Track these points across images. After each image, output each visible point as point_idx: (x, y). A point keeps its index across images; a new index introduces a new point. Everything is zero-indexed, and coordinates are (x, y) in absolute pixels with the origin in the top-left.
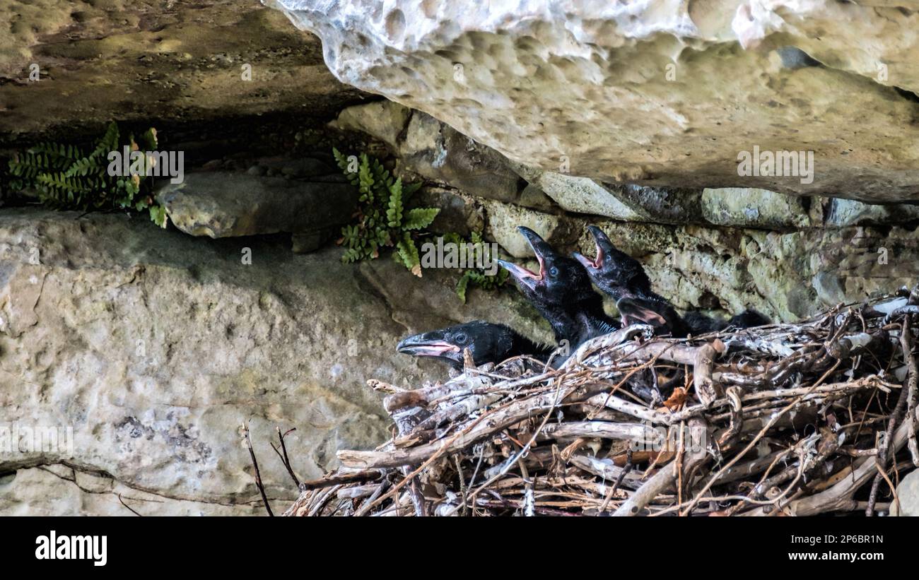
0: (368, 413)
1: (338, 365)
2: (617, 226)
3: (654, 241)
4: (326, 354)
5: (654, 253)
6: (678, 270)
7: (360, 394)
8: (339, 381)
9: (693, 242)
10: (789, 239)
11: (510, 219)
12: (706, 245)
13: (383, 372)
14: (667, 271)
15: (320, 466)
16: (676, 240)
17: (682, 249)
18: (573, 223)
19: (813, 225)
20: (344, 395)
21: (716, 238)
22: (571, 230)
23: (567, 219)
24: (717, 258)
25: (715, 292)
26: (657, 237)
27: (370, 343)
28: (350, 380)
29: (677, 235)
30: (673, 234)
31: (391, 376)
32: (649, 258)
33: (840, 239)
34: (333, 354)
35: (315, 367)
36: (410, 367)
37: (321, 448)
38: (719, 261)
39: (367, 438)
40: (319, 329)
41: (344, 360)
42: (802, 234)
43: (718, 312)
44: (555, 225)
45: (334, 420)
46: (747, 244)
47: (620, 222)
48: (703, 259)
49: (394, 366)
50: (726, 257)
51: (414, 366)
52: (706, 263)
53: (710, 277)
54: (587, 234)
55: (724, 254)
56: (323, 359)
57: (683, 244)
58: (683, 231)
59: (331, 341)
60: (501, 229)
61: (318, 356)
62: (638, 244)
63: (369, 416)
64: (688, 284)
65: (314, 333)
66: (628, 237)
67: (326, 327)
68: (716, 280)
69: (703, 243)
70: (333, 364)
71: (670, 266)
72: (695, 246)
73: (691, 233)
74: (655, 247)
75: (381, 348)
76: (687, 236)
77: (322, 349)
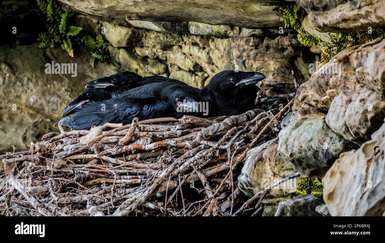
0: (46, 118)
1: (34, 96)
2: (157, 33)
3: (174, 40)
4: (29, 91)
5: (174, 45)
6: (184, 54)
7: (43, 109)
8: (34, 103)
9: (189, 41)
10: (225, 41)
11: (112, 30)
12: (195, 43)
13: (54, 99)
14: (180, 54)
15: (24, 142)
16: (183, 40)
17: (185, 43)
18: (139, 32)
19: (235, 35)
20: (36, 110)
21: (199, 39)
22: (138, 35)
23: (136, 30)
24: (200, 48)
25: (200, 64)
26: (175, 39)
27: (49, 86)
28: (39, 103)
29: (183, 38)
30: (182, 38)
31: (57, 101)
32: (172, 48)
33: (244, 43)
34: (32, 91)
35: (24, 97)
36: (66, 97)
37: (25, 134)
38: (201, 50)
39: (44, 130)
40: (25, 80)
41: (37, 94)
42: (230, 39)
43: (202, 73)
44: (130, 33)
45: (32, 121)
46: (212, 42)
47: (158, 32)
48: (194, 49)
49: (59, 97)
50: (204, 48)
51: (68, 97)
52: (195, 50)
53: (198, 57)
54: (145, 37)
55: (203, 46)
56: (27, 93)
57: (186, 42)
58: (186, 36)
59: (31, 85)
60: (109, 34)
61: (25, 92)
62: (166, 42)
63: (46, 120)
64: (189, 60)
65: (24, 81)
66: (162, 38)
67: (28, 79)
68: (200, 58)
69: (194, 42)
70: (32, 96)
71: (181, 52)
72: (191, 43)
73: (189, 37)
74: (174, 43)
75: (54, 88)
76: (187, 38)
77: (27, 89)
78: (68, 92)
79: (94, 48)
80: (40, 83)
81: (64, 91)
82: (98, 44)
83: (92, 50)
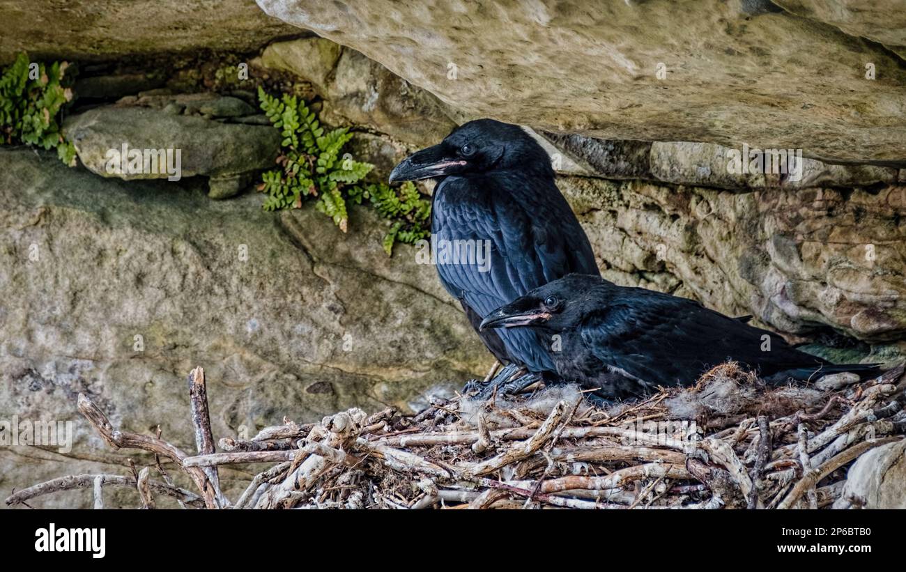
0: (285, 373)
3: (597, 198)
4: (242, 308)
5: (597, 210)
6: (622, 230)
7: (277, 352)
8: (255, 336)
9: (639, 199)
10: (742, 200)
12: (653, 203)
13: (303, 329)
14: (610, 230)
15: (231, 428)
16: (621, 198)
17: (627, 206)
19: (769, 185)
20: (260, 352)
21: (664, 196)
24: (665, 217)
25: (661, 255)
26: (600, 193)
27: (290, 298)
28: (266, 336)
29: (623, 192)
30: (618, 191)
31: (310, 333)
32: (592, 215)
33: (797, 202)
34: (249, 307)
35: (230, 322)
36: (331, 324)
37: (233, 408)
38: (667, 221)
39: (283, 399)
40: (235, 280)
41: (261, 314)
42: (756, 194)
43: (664, 276)
45: (248, 379)
46: (697, 203)
48: (650, 219)
49: (315, 324)
50: (674, 217)
51: (336, 324)
52: (652, 223)
53: (657, 238)
55: (672, 213)
56: (238, 313)
57: (629, 202)
58: (629, 187)
59: (248, 294)
61: (233, 310)
62: (580, 200)
63: (286, 376)
64: (633, 244)
65: (229, 285)
67: (242, 280)
68: (662, 241)
69: (649, 201)
70: (249, 319)
71: (614, 225)
72: (641, 204)
73: (638, 189)
74: (598, 204)
75: (301, 303)
76: (633, 193)
77: (238, 303)
78: (336, 313)
79: (395, 213)
80: (269, 289)
81: (326, 310)
82: (404, 202)
83: (389, 216)
